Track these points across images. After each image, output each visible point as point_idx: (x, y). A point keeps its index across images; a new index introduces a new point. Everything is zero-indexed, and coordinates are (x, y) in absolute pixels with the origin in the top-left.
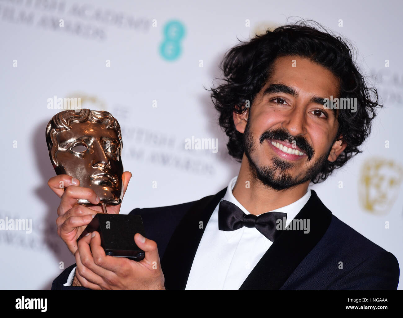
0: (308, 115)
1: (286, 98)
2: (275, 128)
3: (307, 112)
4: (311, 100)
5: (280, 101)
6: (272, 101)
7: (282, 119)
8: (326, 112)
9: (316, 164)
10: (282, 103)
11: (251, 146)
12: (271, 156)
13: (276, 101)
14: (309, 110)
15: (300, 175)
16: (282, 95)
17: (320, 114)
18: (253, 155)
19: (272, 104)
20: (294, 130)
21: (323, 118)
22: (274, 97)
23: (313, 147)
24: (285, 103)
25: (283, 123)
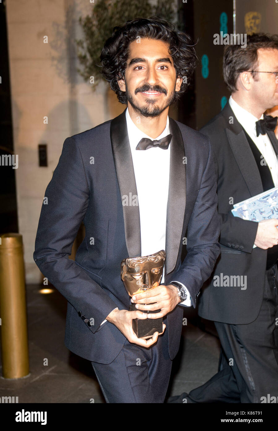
0: (157, 71)
1: (142, 65)
2: (141, 85)
3: (156, 70)
4: (156, 62)
5: (140, 68)
6: (134, 69)
7: (143, 78)
8: (167, 66)
9: (170, 96)
10: (141, 69)
11: (131, 98)
12: (144, 99)
13: (137, 69)
14: (156, 68)
15: (163, 104)
16: (139, 64)
17: (164, 68)
18: (135, 103)
19: (135, 71)
20: (152, 82)
21: (166, 70)
22: (135, 67)
23: (166, 88)
24: (143, 68)
25: (144, 80)
